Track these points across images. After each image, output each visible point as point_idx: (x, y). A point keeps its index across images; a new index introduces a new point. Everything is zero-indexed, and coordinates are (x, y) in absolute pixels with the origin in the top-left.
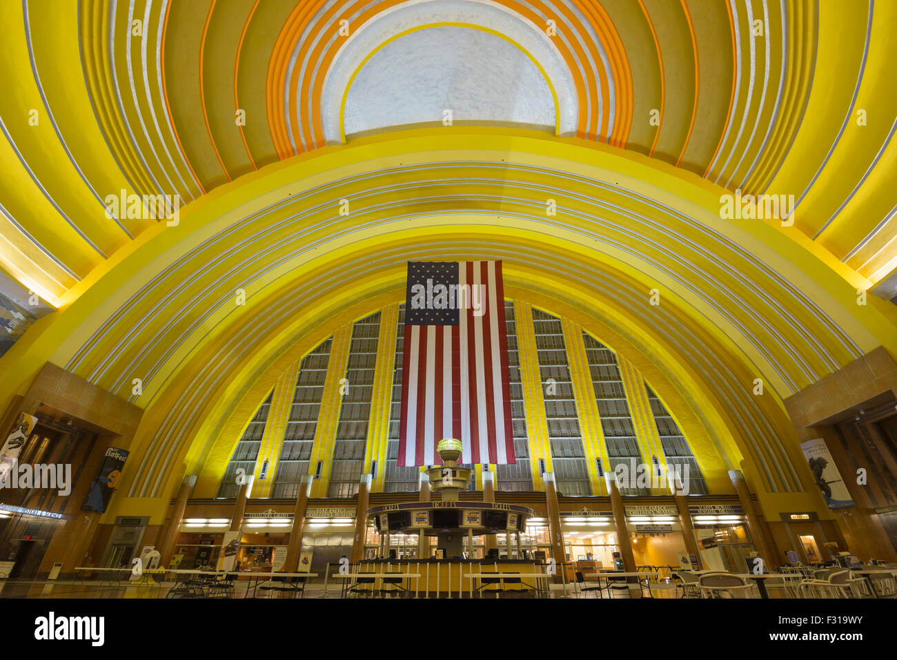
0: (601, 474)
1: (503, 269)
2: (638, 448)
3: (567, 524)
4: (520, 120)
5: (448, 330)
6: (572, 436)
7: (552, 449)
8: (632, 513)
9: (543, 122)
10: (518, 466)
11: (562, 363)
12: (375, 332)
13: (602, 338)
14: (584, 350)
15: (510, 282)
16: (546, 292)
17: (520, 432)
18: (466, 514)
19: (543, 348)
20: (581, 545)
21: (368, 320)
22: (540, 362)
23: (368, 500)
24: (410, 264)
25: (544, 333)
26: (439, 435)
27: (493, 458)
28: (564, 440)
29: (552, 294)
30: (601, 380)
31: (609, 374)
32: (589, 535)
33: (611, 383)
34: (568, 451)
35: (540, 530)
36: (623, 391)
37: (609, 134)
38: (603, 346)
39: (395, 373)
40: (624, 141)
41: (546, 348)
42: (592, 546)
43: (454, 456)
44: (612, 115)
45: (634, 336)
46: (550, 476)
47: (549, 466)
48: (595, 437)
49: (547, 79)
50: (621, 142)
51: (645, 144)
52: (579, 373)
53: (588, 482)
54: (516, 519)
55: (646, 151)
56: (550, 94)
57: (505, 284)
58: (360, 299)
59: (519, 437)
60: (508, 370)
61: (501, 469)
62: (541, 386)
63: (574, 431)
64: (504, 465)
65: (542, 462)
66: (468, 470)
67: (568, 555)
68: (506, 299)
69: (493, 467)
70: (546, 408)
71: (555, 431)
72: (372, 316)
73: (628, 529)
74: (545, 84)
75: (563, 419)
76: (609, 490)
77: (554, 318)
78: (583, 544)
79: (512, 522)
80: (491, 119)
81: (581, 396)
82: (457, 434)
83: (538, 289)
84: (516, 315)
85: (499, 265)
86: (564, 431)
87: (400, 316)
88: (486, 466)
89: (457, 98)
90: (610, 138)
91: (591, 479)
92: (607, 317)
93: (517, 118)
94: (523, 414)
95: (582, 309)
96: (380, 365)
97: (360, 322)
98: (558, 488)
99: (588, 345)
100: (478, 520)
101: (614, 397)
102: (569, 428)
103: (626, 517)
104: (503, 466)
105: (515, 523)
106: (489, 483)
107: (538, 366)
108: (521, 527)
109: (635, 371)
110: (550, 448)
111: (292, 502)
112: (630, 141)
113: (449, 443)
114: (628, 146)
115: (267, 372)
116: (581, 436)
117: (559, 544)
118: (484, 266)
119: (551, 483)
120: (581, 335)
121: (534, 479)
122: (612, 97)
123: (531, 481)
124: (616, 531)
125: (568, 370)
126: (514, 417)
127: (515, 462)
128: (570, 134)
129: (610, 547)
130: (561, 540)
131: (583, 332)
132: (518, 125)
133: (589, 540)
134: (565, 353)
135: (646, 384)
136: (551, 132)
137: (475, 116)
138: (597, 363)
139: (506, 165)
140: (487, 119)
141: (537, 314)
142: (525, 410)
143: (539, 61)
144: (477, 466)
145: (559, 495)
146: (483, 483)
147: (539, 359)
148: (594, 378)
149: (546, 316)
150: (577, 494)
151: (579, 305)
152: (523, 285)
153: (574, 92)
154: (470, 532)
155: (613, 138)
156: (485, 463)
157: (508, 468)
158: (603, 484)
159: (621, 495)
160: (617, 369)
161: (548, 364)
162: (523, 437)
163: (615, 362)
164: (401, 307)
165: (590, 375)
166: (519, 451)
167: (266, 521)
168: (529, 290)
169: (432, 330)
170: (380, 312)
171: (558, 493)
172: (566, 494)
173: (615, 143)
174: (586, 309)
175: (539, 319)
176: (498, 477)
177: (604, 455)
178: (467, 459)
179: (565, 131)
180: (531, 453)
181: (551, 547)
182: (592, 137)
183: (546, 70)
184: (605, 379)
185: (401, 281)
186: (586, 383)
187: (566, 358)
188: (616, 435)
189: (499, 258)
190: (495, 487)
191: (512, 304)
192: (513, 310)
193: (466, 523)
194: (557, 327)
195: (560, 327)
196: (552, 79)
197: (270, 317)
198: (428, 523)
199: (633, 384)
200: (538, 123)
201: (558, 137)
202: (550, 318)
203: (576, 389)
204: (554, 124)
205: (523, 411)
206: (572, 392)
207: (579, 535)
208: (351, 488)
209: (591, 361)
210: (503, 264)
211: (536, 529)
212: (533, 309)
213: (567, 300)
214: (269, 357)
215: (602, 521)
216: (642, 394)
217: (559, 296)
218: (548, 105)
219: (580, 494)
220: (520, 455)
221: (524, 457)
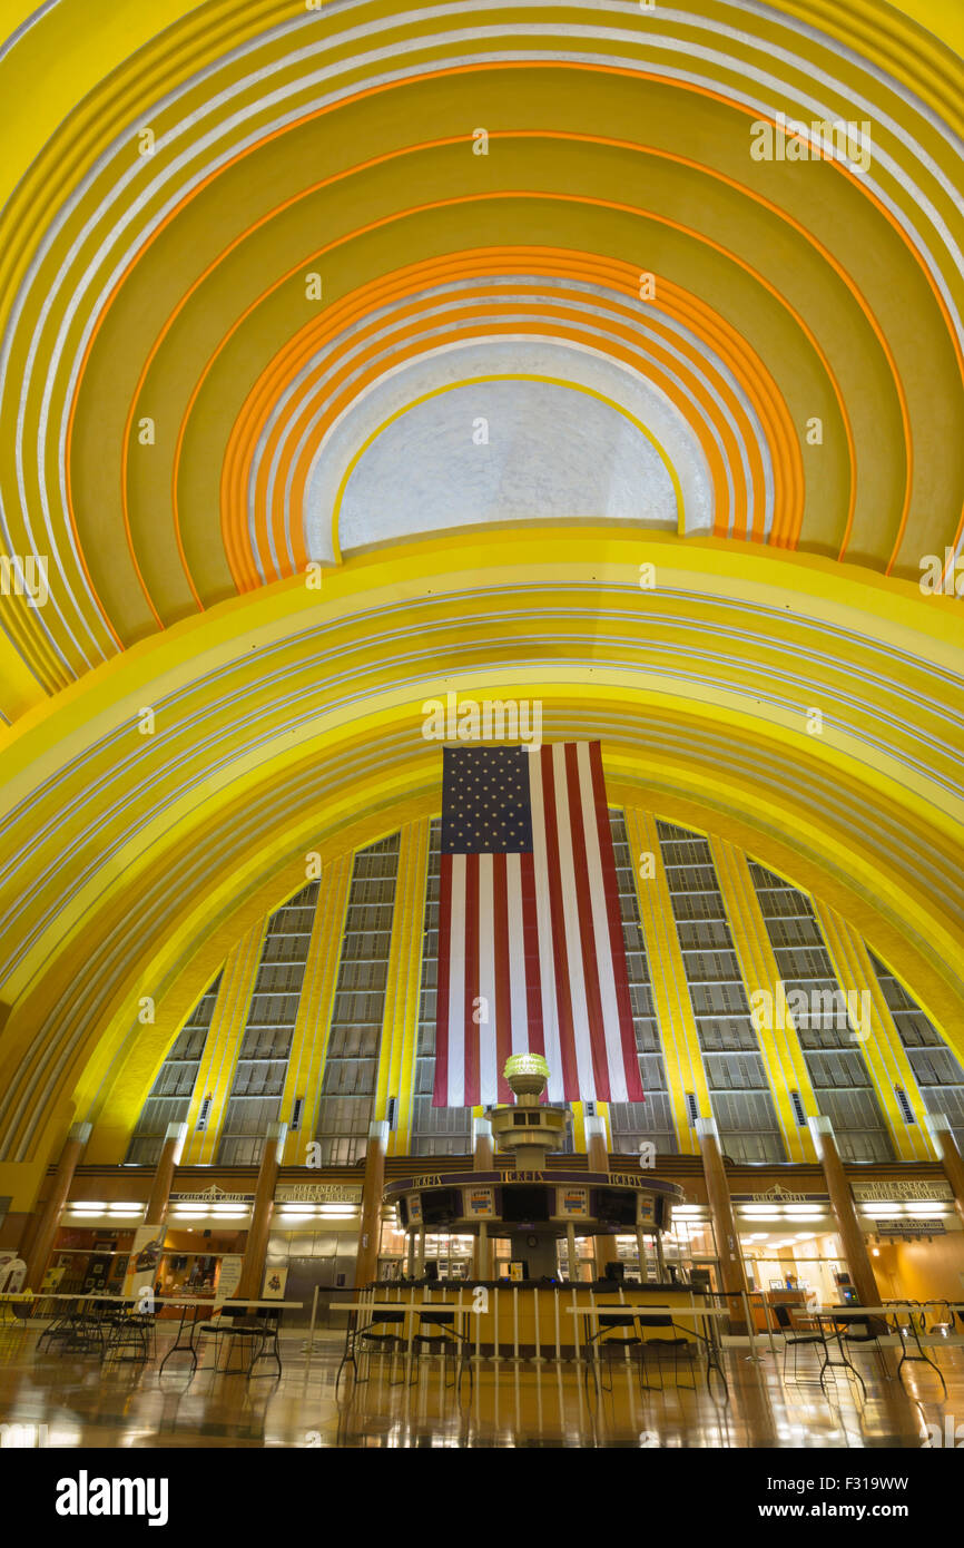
0: (802, 1122)
1: (603, 755)
2: (865, 1071)
3: (746, 1218)
4: (620, 515)
5: (513, 861)
6: (743, 1050)
7: (709, 1074)
8: (865, 1196)
9: (656, 516)
10: (649, 1106)
11: (715, 916)
12: (391, 867)
13: (782, 870)
14: (753, 891)
15: (615, 777)
16: (678, 791)
17: (648, 1042)
18: (561, 1195)
19: (680, 890)
20: (775, 1260)
21: (378, 847)
22: (676, 914)
23: (382, 1170)
24: (446, 751)
25: (680, 863)
26: (505, 1049)
27: (603, 1092)
28: (729, 1057)
29: (689, 795)
30: (787, 944)
31: (801, 934)
32: (788, 1241)
33: (806, 951)
34: (738, 1078)
35: (694, 1229)
36: (828, 964)
37: (767, 528)
38: (786, 885)
39: (426, 938)
40: (794, 538)
41: (686, 889)
42: (793, 1260)
43: (535, 1085)
44: (769, 499)
45: (839, 864)
46: (707, 1125)
47: (705, 1106)
48: (786, 1050)
49: (658, 448)
50: (788, 541)
51: (829, 541)
52: (748, 933)
53: (779, 1136)
54: (652, 1205)
55: (833, 553)
56: (666, 472)
57: (608, 780)
58: (366, 812)
59: (645, 1052)
60: (621, 929)
61: (618, 1113)
62: (680, 958)
63: (746, 1039)
64: (623, 1104)
65: (691, 1098)
66: (560, 1112)
67: (751, 1281)
68: (611, 806)
69: (602, 1108)
70: (692, 997)
71: (710, 1040)
72: (386, 841)
73: (862, 1228)
74: (657, 457)
75: (725, 1017)
76: (819, 1151)
77: (696, 836)
78: (776, 1257)
79: (646, 1210)
80: (572, 515)
81: (754, 976)
82: (537, 1046)
83: (665, 787)
84: (630, 834)
85: (595, 748)
86: (728, 1039)
87: (432, 840)
88: (590, 1107)
89: (517, 487)
90: (769, 535)
91: (784, 1130)
92: (789, 833)
93: (614, 510)
94: (651, 1008)
95: (744, 820)
96: (399, 925)
97: (366, 851)
98: (723, 1148)
99: (759, 883)
100: (584, 1207)
101: (814, 976)
102: (736, 1034)
103: (855, 1203)
104: (621, 1106)
105: (652, 1213)
106: (597, 1138)
107: (673, 922)
108: (662, 1222)
109: (847, 927)
110: (704, 1073)
111: (250, 1172)
112: (804, 538)
113: (524, 1063)
114: (799, 546)
115: (212, 939)
116: (758, 1049)
117: (733, 1257)
118: (571, 750)
119: (710, 1138)
120: (746, 865)
121: (678, 1131)
122: (767, 470)
123: (674, 1136)
124: (836, 1230)
125: (726, 928)
126: (636, 1015)
127: (643, 1099)
128: (703, 532)
129: (830, 1263)
130: (736, 1250)
131: (749, 860)
132: (617, 522)
133: (789, 1249)
134: (719, 897)
135: (869, 952)
136: (671, 530)
137: (546, 512)
138: (778, 914)
139: (600, 586)
140: (566, 515)
141: (665, 829)
142: (656, 1003)
143: (645, 423)
144: (573, 1105)
145: (728, 1161)
146: (587, 1138)
147: (675, 909)
148: (775, 943)
149: (682, 833)
150: (759, 1160)
151: (738, 813)
152: (638, 781)
153: (705, 466)
154: (571, 1230)
155: (775, 534)
156: (588, 1100)
157: (631, 1111)
158: (807, 1139)
159: (843, 1160)
160: (815, 925)
161: (692, 918)
162: (653, 1051)
163: (811, 912)
164: (433, 824)
165: (767, 936)
166: (649, 1079)
167: (206, 1207)
168: (649, 790)
169: (486, 861)
170: (399, 834)
171: (725, 1157)
172: (739, 1159)
173: (778, 544)
174: (750, 820)
175: (669, 839)
176: (614, 1128)
177: (804, 1084)
178: (555, 1094)
179: (694, 528)
180: (670, 1083)
181: (718, 1263)
182: (738, 534)
183: (657, 437)
184: (795, 943)
185: (432, 781)
186: (762, 951)
187: (721, 906)
188: (824, 1047)
189: (595, 736)
190: (608, 1147)
191: (621, 815)
192: (623, 824)
193: (562, 1213)
194: (702, 852)
195: (708, 852)
196: (667, 448)
197: (218, 847)
198: (493, 1210)
199: (846, 952)
200: (649, 517)
201: (683, 537)
202: (689, 837)
203: (745, 963)
204: (674, 518)
205: (650, 1003)
206: (736, 968)
207: (767, 1241)
208: (353, 1146)
209: (767, 912)
210: (602, 747)
211: (688, 1228)
212: (658, 823)
213: (716, 805)
214: (216, 913)
215: (810, 1212)
216: (864, 970)
217: (702, 799)
218: (662, 489)
219: (766, 1160)
220: (650, 1085)
221: (659, 1089)
